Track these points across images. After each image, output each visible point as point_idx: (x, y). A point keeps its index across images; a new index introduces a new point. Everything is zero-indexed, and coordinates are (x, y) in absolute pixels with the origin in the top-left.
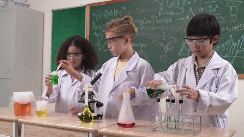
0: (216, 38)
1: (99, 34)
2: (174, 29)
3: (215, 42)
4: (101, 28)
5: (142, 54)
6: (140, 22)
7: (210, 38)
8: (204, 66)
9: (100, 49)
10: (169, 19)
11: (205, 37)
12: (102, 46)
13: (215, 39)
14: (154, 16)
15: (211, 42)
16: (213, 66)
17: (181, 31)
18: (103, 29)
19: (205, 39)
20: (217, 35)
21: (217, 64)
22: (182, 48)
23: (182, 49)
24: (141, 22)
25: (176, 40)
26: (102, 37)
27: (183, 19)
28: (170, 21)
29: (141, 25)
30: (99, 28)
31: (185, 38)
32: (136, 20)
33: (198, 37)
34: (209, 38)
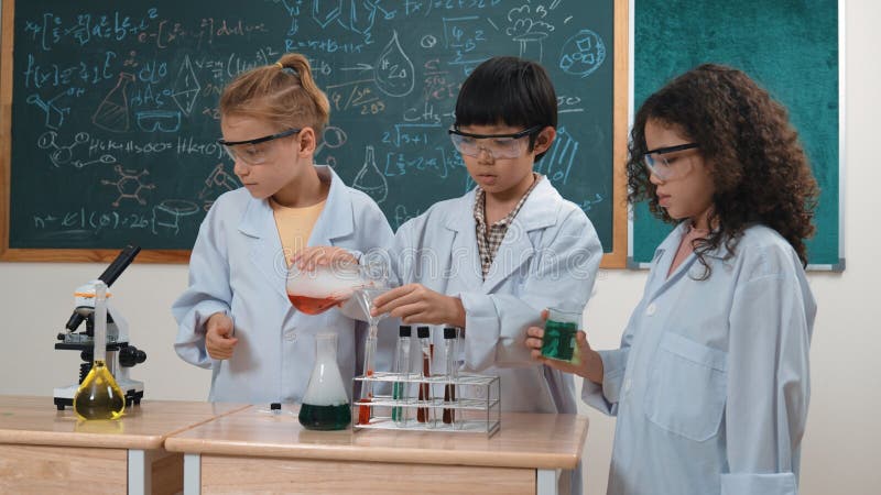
0: (548, 136)
1: (53, 103)
2: (337, 100)
3: (541, 149)
4: (60, 80)
5: (220, 181)
6: (214, 67)
7: (530, 135)
8: (503, 222)
9: (55, 157)
10: (320, 67)
11: (514, 131)
12: (64, 148)
13: (543, 141)
14: (267, 52)
15: (531, 149)
16: (530, 221)
17: (361, 108)
18: (67, 87)
19: (516, 136)
20: (550, 128)
21: (542, 216)
22: (365, 166)
23: (364, 170)
24: (219, 67)
25: (343, 138)
26: (65, 113)
27: (370, 67)
28: (323, 71)
29: (218, 78)
30: (52, 79)
31: (451, 132)
32: (200, 61)
33: (492, 128)
34: (526, 134)
